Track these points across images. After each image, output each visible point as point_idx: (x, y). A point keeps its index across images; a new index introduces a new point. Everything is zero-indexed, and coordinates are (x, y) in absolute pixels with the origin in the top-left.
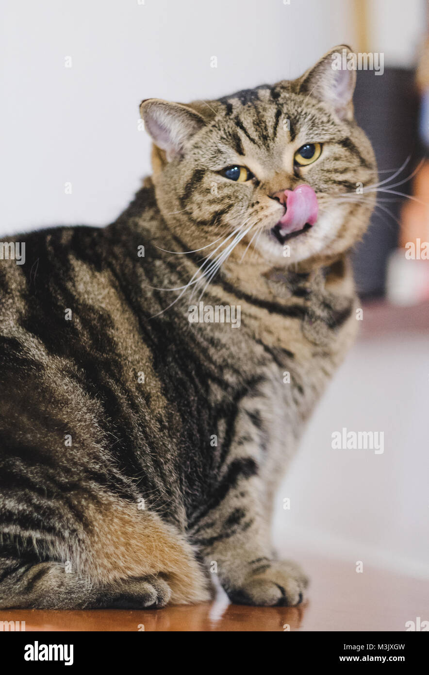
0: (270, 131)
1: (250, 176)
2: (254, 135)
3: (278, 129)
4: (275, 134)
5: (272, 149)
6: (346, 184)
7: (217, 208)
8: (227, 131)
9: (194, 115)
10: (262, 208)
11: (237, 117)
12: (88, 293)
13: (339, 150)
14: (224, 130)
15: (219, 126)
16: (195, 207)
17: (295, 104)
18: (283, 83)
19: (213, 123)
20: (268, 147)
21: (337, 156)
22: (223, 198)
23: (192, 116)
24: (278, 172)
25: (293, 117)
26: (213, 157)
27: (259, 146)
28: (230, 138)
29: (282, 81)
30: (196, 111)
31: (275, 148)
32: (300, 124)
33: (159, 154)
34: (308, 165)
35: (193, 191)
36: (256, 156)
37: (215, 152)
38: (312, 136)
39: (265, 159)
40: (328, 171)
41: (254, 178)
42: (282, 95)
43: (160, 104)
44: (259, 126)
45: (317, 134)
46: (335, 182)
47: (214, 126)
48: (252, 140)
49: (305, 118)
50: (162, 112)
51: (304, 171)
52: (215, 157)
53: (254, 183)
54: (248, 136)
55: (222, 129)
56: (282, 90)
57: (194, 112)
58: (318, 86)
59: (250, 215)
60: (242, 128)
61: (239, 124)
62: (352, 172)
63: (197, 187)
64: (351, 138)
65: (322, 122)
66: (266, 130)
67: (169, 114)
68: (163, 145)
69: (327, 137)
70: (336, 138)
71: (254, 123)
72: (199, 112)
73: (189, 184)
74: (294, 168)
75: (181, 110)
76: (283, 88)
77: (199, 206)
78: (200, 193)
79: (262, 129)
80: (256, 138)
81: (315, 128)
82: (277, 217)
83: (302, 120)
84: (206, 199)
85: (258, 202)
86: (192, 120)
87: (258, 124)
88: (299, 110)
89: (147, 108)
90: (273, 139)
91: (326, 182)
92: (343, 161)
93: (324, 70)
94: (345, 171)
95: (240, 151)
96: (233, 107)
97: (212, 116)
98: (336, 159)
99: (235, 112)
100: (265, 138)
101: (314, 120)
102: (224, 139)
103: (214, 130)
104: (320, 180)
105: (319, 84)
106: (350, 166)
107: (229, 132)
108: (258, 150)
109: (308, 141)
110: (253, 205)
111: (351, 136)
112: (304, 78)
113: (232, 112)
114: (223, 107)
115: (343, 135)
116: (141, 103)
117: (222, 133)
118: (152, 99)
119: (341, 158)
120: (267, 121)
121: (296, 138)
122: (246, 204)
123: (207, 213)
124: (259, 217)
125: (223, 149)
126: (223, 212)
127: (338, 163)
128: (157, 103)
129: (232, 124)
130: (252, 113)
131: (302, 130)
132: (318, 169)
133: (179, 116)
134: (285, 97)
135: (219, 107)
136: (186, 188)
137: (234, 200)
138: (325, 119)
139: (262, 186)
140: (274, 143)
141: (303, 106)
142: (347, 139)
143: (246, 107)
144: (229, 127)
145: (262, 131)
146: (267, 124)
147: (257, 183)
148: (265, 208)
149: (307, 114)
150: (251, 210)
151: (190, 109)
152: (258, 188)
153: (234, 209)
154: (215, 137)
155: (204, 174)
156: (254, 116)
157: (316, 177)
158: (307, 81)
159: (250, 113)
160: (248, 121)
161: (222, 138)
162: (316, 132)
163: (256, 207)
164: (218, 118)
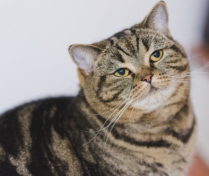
0: (136, 48)
1: (130, 72)
2: (128, 52)
3: (139, 46)
4: (138, 49)
5: (138, 56)
6: (177, 68)
7: (115, 92)
8: (113, 52)
9: (96, 48)
10: (139, 88)
11: (117, 45)
12: (58, 152)
13: (171, 52)
14: (112, 52)
15: (108, 51)
16: (104, 93)
17: (144, 34)
18: (135, 26)
19: (105, 50)
20: (136, 56)
21: (171, 55)
22: (118, 87)
23: (95, 49)
24: (143, 67)
25: (145, 40)
26: (109, 68)
27: (131, 56)
28: (115, 55)
29: (135, 25)
30: (97, 46)
31: (140, 55)
32: (150, 42)
33: (81, 72)
34: (157, 61)
35: (102, 86)
36: (131, 62)
37: (109, 64)
38: (157, 46)
39: (135, 63)
40: (168, 62)
41: (132, 73)
42: (137, 31)
43: (79, 46)
44: (130, 47)
45: (159, 45)
46: (171, 67)
47: (106, 52)
48: (127, 54)
49: (151, 39)
50: (80, 50)
51: (156, 64)
52: (110, 67)
53: (132, 76)
54: (125, 53)
55: (111, 52)
56: (136, 29)
57: (96, 47)
58: (153, 24)
59: (133, 92)
60: (121, 49)
61: (119, 48)
62: (179, 61)
63: (103, 84)
64: (176, 45)
65: (160, 39)
66: (134, 48)
67: (84, 50)
68: (83, 67)
69: (164, 46)
70: (168, 46)
71: (126, 46)
72: (98, 47)
73: (99, 83)
74: (150, 64)
75: (89, 47)
76: (136, 27)
77: (106, 92)
78: (105, 86)
79: (131, 48)
80: (129, 53)
81: (157, 43)
82: (147, 90)
83: (150, 40)
84: (109, 89)
85: (136, 85)
86: (96, 51)
87: (128, 46)
88: (147, 36)
89: (72, 49)
90: (138, 52)
91: (167, 68)
92: (174, 57)
93: (155, 15)
94: (176, 61)
95: (122, 61)
96: (114, 41)
97: (104, 47)
98: (171, 56)
99: (115, 43)
100: (134, 52)
101: (156, 39)
102: (113, 56)
103: (106, 54)
104: (164, 67)
105: (153, 22)
106: (178, 59)
107: (114, 53)
108: (131, 58)
109: (155, 49)
110: (134, 87)
111: (175, 44)
112: (145, 21)
113: (114, 43)
114: (109, 42)
115: (172, 44)
116: (69, 48)
117: (111, 54)
118: (74, 44)
119: (173, 55)
120: (133, 43)
121: (149, 49)
122: (130, 88)
123: (111, 95)
124: (138, 93)
125: (113, 62)
126: (119, 93)
127: (172, 58)
128: (77, 46)
129: (115, 48)
130: (124, 41)
131: (152, 44)
132: (163, 62)
133: (89, 50)
134: (138, 31)
135: (107, 42)
136: (98, 85)
137: (124, 87)
138: (161, 38)
139: (137, 76)
140: (139, 53)
141: (149, 34)
142: (174, 46)
143: (120, 39)
144: (114, 50)
145: (132, 49)
146: (133, 45)
147: (134, 76)
148: (140, 87)
149: (152, 37)
150: (133, 90)
151: (94, 46)
152: (135, 78)
153: (124, 91)
154: (108, 57)
155: (105, 77)
156: (126, 43)
157: (162, 66)
158: (147, 22)
159: (123, 42)
160: (123, 46)
161: (111, 56)
162: (159, 44)
163: (136, 88)
164: (107, 47)
